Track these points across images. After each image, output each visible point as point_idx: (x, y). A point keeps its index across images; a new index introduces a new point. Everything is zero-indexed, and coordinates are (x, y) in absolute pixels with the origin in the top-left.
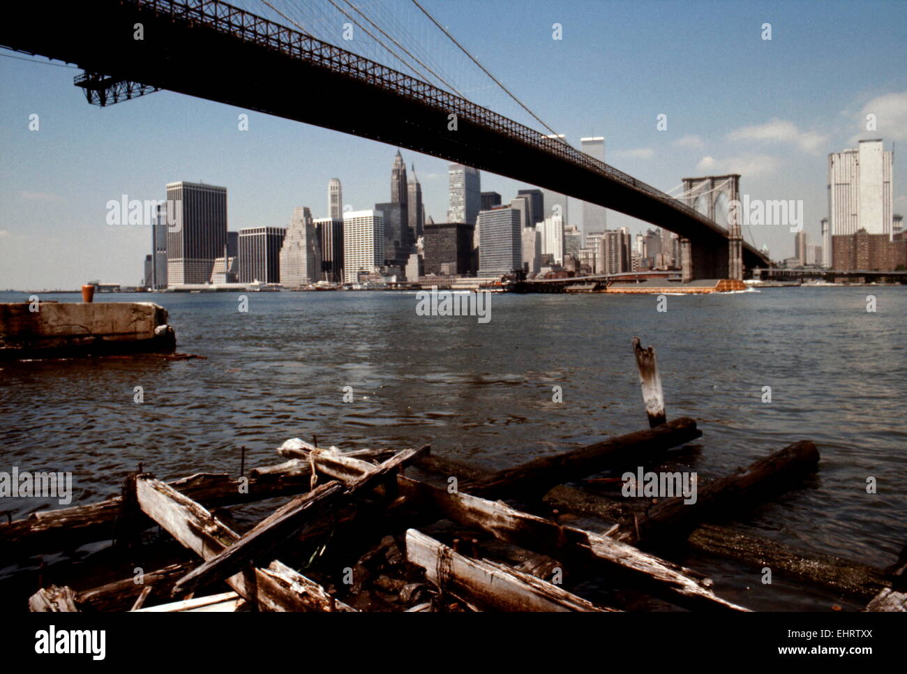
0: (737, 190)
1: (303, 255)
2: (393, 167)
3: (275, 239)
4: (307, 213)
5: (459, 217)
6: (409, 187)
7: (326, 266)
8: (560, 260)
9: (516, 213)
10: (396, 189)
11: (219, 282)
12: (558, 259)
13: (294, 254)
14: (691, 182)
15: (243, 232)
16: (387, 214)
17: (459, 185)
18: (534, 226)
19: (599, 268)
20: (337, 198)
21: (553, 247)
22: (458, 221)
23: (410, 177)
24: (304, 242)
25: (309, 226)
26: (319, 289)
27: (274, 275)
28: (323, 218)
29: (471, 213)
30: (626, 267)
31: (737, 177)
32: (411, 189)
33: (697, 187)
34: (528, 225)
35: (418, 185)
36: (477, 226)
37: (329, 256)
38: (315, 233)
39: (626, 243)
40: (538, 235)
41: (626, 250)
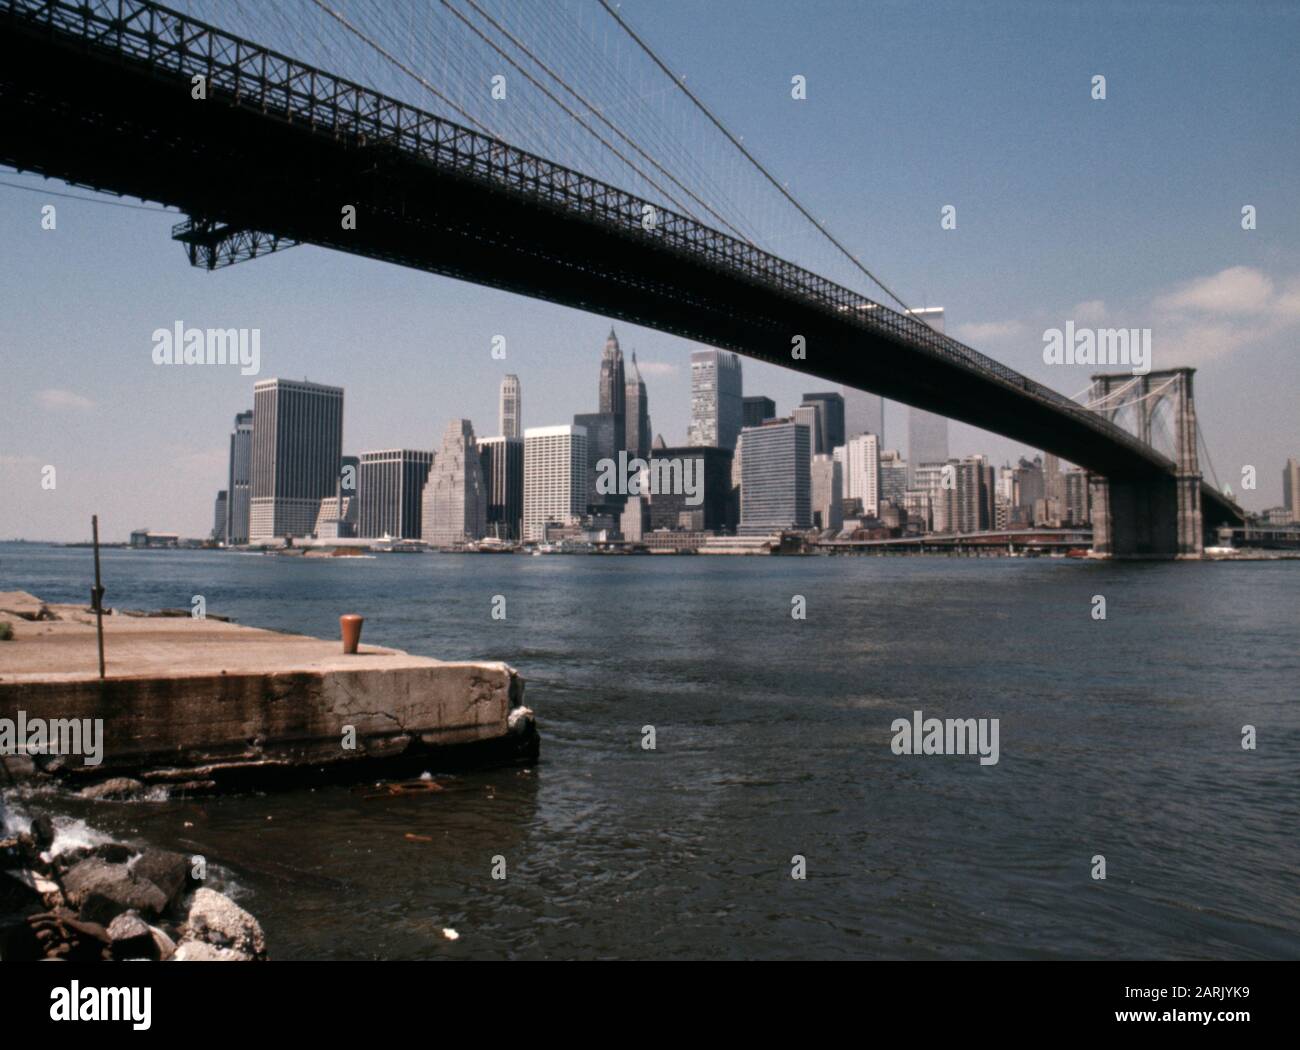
0: (1190, 394)
1: (460, 496)
2: (604, 357)
3: (417, 468)
4: (467, 428)
5: (706, 437)
6: (628, 388)
7: (494, 513)
8: (874, 508)
9: (802, 431)
10: (607, 390)
11: (326, 535)
12: (870, 506)
13: (445, 494)
14: (1106, 381)
15: (367, 457)
16: (592, 431)
17: (708, 386)
18: (830, 452)
19: (939, 524)
20: (512, 405)
21: (861, 487)
22: (706, 443)
23: (630, 372)
24: (461, 475)
25: (470, 449)
26: (485, 551)
27: (413, 527)
28: (492, 437)
29: (728, 431)
30: (986, 522)
31: (1188, 373)
32: (632, 391)
33: (1119, 390)
34: (820, 450)
35: (642, 386)
36: (738, 453)
37: (500, 496)
38: (480, 460)
39: (987, 481)
40: (838, 467)
41: (986, 494)
